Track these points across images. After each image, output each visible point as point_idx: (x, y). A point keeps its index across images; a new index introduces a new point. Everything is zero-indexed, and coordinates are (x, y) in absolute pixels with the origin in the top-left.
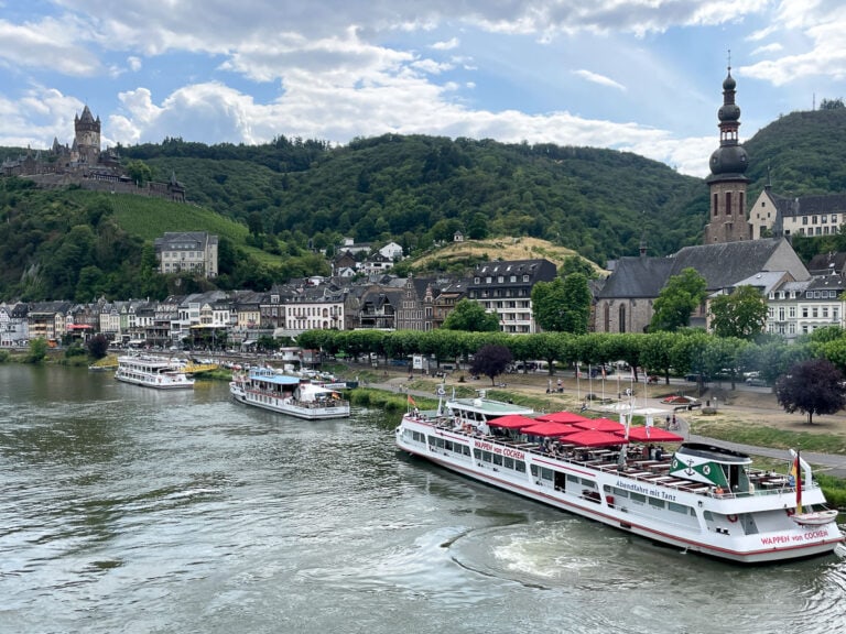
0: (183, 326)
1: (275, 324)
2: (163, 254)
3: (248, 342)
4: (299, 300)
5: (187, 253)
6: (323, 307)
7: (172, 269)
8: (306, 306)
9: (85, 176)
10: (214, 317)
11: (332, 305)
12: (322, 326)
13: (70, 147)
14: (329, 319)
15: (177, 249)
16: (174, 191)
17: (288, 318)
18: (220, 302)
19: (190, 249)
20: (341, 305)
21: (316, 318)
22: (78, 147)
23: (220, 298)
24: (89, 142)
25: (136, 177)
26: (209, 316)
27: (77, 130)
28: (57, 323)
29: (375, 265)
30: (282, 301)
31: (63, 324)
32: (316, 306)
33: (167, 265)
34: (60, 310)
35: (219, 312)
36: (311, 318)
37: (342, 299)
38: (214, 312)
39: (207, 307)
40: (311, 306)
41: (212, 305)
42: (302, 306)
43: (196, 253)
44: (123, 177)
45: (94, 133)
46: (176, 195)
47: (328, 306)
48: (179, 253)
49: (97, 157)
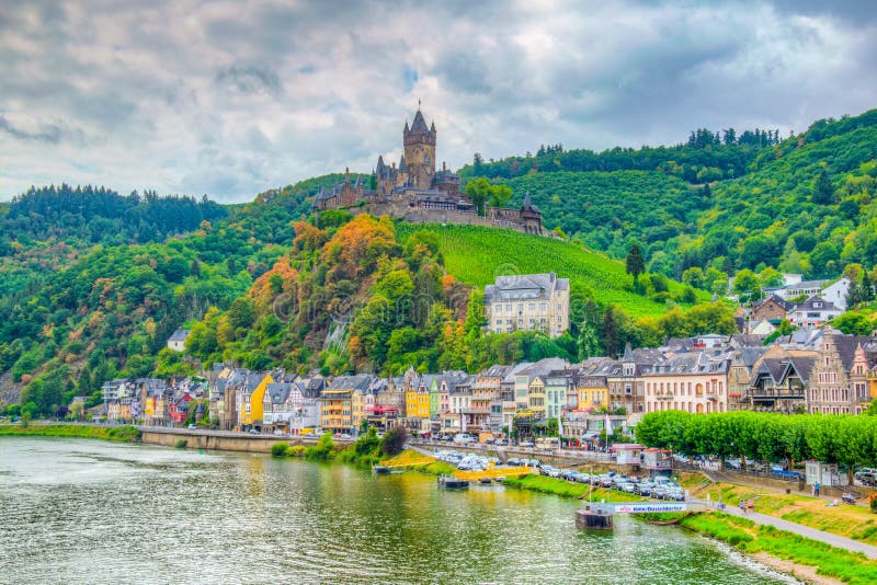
0: (507, 409)
1: (629, 407)
2: (493, 307)
3: (589, 435)
4: (662, 372)
5: (526, 304)
6: (695, 381)
7: (505, 327)
8: (672, 380)
9: (412, 205)
10: (546, 396)
11: (709, 379)
12: (694, 411)
13: (397, 167)
14: (704, 400)
15: (512, 299)
16: (526, 218)
17: (647, 399)
18: (554, 374)
19: (530, 298)
20: (723, 379)
21: (686, 398)
22: (406, 167)
23: (555, 368)
24: (420, 159)
25: (477, 202)
26: (539, 395)
27: (406, 144)
28: (355, 404)
29: (809, 315)
30: (639, 373)
31: (361, 406)
32: (686, 380)
33: (499, 322)
34: (359, 387)
35: (553, 390)
36: (679, 398)
37: (723, 369)
38: (547, 390)
39: (538, 383)
40: (679, 380)
41: (544, 379)
42: (665, 381)
43: (537, 303)
44: (461, 202)
45: (427, 147)
46: (529, 223)
47: (703, 381)
48: (515, 305)
49: (430, 179)
